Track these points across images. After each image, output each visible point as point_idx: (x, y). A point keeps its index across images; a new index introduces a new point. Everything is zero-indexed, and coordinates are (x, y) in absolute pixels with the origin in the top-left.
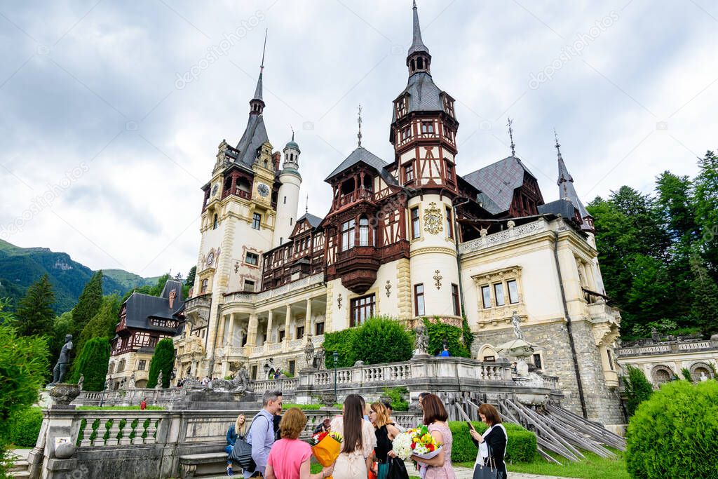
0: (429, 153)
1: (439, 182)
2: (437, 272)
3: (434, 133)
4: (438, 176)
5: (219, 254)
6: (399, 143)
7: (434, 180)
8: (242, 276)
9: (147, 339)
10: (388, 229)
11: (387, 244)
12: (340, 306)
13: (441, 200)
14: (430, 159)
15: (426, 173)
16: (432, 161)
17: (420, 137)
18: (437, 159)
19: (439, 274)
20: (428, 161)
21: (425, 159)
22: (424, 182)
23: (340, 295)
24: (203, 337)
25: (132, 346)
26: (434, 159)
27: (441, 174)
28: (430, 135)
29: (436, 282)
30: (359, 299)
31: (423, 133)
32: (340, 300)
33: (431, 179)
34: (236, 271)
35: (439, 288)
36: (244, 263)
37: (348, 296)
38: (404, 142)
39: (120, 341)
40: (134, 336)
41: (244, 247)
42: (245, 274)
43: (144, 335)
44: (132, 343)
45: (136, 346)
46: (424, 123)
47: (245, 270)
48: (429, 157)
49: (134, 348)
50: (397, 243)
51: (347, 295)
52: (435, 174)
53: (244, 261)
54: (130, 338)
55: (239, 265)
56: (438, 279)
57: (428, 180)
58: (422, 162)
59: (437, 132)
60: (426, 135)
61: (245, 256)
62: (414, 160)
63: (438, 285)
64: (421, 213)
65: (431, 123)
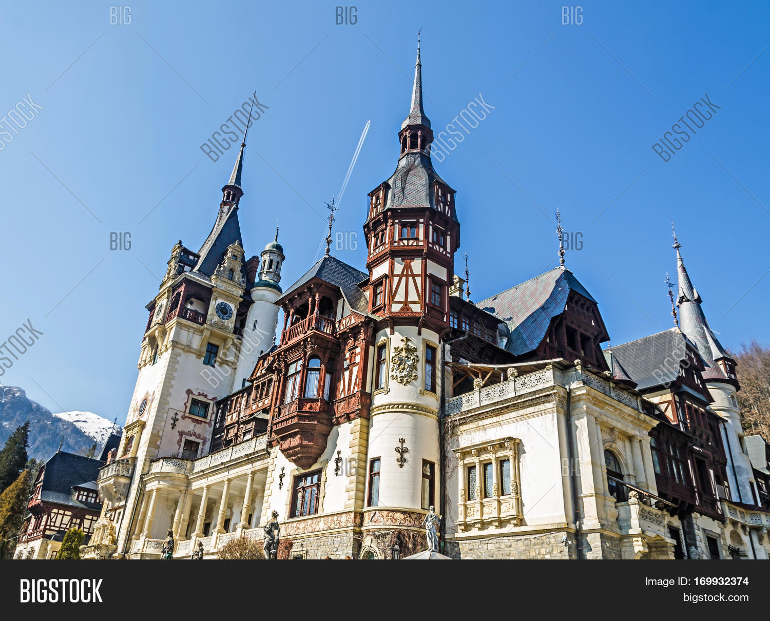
0: (408, 267)
1: (417, 308)
2: (402, 441)
3: (417, 239)
4: (417, 299)
5: (153, 401)
6: (372, 251)
7: (411, 305)
8: (181, 434)
9: (66, 520)
10: (347, 374)
11: (343, 396)
12: (281, 484)
13: (419, 334)
14: (407, 276)
15: (400, 296)
16: (410, 279)
17: (396, 244)
18: (418, 275)
19: (405, 445)
20: (404, 279)
21: (401, 276)
22: (396, 308)
23: (283, 469)
24: (117, 522)
25: (45, 529)
26: (414, 276)
27: (422, 297)
28: (411, 242)
29: (399, 456)
30: (305, 476)
31: (401, 239)
32: (282, 476)
33: (406, 303)
34: (174, 426)
35: (401, 466)
36: (187, 414)
37: (292, 471)
38: (377, 250)
39: (33, 521)
40: (49, 515)
41: (189, 392)
42: (186, 431)
43: (64, 515)
44: (46, 525)
45: (50, 529)
46: (404, 225)
47: (187, 425)
48: (408, 273)
49: (48, 533)
50: (354, 395)
51: (291, 469)
52: (413, 296)
53: (188, 411)
54: (45, 518)
55: (179, 417)
56: (402, 451)
57: (401, 305)
58: (396, 280)
59: (421, 237)
60: (406, 242)
61: (189, 405)
62: (386, 276)
63: (402, 461)
64: (390, 354)
65: (415, 225)
